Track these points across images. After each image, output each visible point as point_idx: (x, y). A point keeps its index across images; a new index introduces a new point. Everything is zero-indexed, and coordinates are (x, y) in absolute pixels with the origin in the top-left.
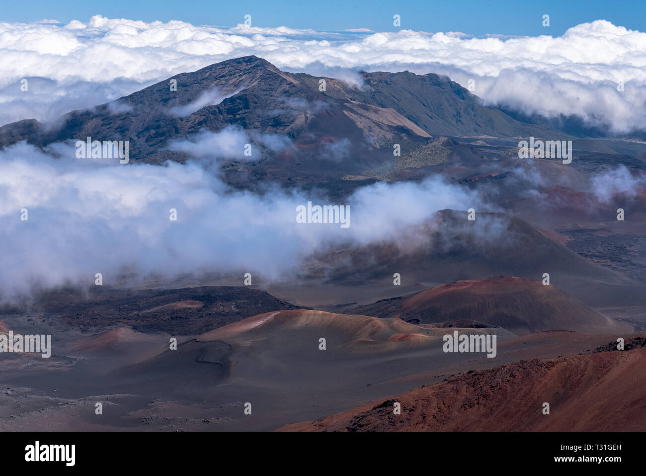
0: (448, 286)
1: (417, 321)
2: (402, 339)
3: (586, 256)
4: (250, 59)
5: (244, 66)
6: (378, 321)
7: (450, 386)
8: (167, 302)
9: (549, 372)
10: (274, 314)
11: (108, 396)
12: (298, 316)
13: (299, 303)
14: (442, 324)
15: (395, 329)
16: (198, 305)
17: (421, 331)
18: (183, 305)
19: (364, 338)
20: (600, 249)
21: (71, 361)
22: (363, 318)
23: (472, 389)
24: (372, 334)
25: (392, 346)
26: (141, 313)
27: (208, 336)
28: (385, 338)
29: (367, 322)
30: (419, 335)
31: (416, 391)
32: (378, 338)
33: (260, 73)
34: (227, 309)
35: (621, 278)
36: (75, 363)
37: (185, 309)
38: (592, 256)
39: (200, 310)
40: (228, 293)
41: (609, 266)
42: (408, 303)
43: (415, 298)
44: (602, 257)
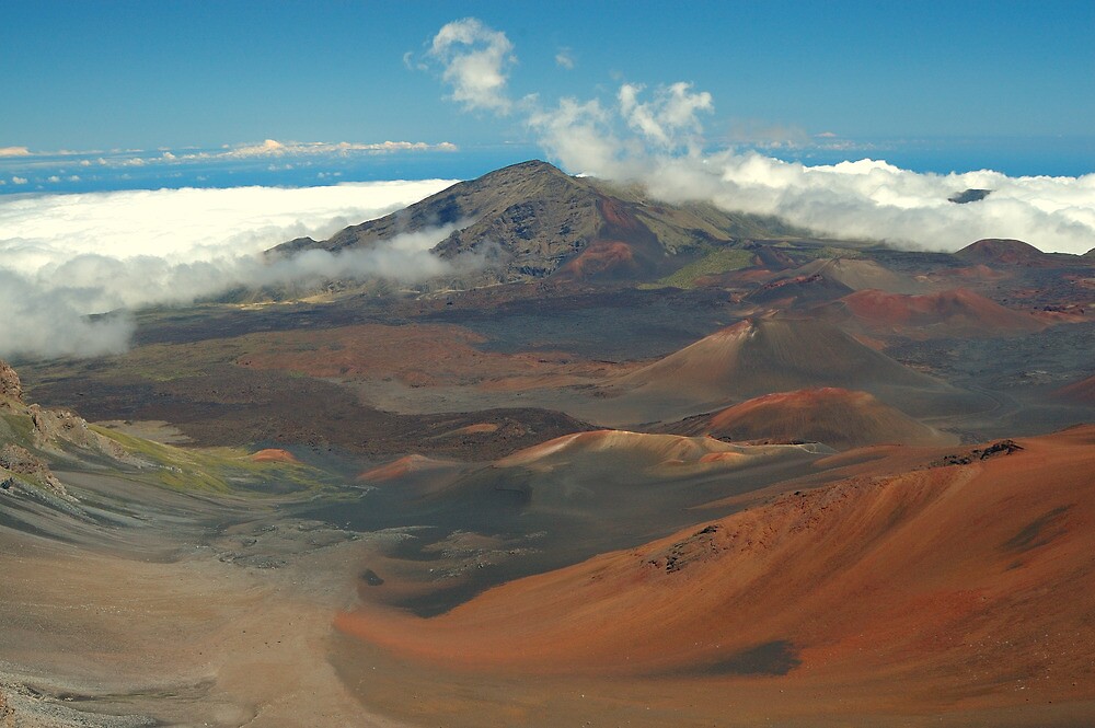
1: (727, 439)
2: (714, 460)
3: (904, 362)
4: (535, 163)
5: (528, 170)
6: (688, 441)
7: (776, 509)
8: (458, 426)
9: (884, 492)
10: (575, 437)
11: (404, 528)
12: (602, 437)
14: (756, 441)
15: (707, 450)
16: (492, 428)
17: (736, 450)
19: (674, 458)
20: (919, 355)
21: (361, 491)
22: (671, 437)
23: (800, 511)
24: (683, 454)
25: (704, 467)
26: (432, 439)
27: (507, 462)
28: (695, 460)
29: (677, 442)
30: (734, 454)
31: (739, 516)
32: (687, 458)
33: (544, 179)
34: (522, 432)
35: (943, 385)
36: (365, 493)
37: (478, 434)
38: (910, 363)
39: (494, 434)
40: (523, 415)
41: (929, 373)
42: (717, 420)
43: (725, 414)
44: (921, 363)
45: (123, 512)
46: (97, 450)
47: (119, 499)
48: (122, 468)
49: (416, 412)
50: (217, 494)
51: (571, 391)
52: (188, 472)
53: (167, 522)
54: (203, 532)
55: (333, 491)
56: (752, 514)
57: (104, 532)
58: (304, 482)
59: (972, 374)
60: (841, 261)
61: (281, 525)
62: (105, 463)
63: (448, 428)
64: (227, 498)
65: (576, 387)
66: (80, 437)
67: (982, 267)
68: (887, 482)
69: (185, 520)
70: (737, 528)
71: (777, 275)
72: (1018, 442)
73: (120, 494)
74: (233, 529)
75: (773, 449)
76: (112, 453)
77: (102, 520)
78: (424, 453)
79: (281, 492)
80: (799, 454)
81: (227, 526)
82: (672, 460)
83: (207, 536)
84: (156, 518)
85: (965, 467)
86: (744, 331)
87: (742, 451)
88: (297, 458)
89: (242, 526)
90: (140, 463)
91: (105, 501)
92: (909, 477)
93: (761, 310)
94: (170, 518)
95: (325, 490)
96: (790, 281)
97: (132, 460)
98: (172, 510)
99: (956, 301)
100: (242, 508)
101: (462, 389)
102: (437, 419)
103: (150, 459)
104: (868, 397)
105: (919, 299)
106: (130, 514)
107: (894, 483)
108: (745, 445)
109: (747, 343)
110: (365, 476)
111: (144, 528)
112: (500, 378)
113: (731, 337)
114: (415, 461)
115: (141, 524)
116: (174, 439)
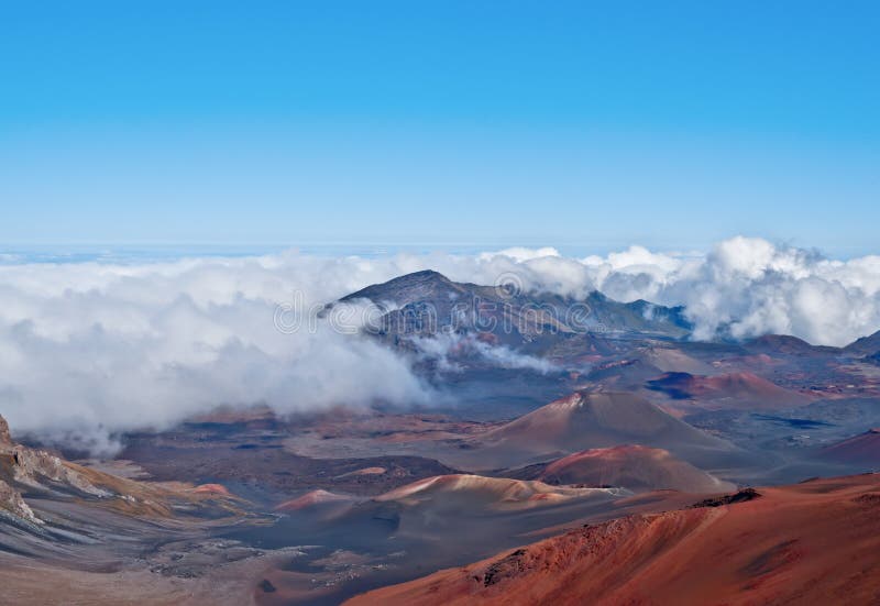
0: (582, 454)
1: (557, 483)
2: (540, 498)
3: (698, 427)
4: (427, 273)
5: (422, 278)
6: (522, 484)
7: (570, 537)
8: (355, 469)
9: (651, 526)
10: (437, 479)
11: (299, 547)
12: (457, 479)
13: (462, 469)
14: (575, 485)
15: (535, 491)
16: (381, 470)
17: (557, 492)
18: (369, 471)
19: (510, 497)
20: (711, 421)
21: (275, 518)
22: (508, 481)
23: (586, 540)
24: (517, 494)
25: (532, 504)
26: (335, 478)
27: (384, 497)
28: (526, 498)
29: (513, 484)
30: (555, 495)
31: (542, 543)
32: (521, 497)
33: (435, 284)
34: (404, 475)
35: (727, 445)
36: (277, 520)
37: (368, 476)
38: (704, 428)
39: (381, 476)
40: (406, 461)
41: (718, 435)
42: (550, 468)
43: (557, 463)
44: (713, 428)
45: (79, 532)
46: (66, 482)
47: (78, 521)
48: (85, 497)
49: (326, 457)
50: (161, 518)
51: (444, 444)
52: (139, 500)
53: (115, 540)
54: (143, 548)
55: (253, 517)
56: (551, 542)
57: (62, 548)
58: (231, 509)
59: (751, 437)
60: (655, 350)
61: (205, 544)
62: (71, 493)
63: (348, 470)
64: (167, 522)
65: (448, 441)
66: (54, 472)
67: (763, 356)
68: (654, 519)
69: (130, 539)
70: (539, 552)
71: (605, 359)
72: (758, 490)
73: (79, 517)
74: (168, 546)
75: (587, 491)
76: (79, 486)
77: (60, 538)
78: (328, 489)
79: (212, 518)
80: (603, 496)
81: (162, 544)
82: (509, 498)
83: (145, 551)
84: (106, 537)
85: (714, 509)
86: (575, 402)
87: (562, 492)
88: (229, 490)
89: (175, 544)
90: (101, 493)
91: (67, 523)
92: (670, 515)
93: (593, 385)
94: (119, 537)
95: (247, 517)
96: (615, 364)
97: (95, 491)
98: (120, 531)
99: (741, 381)
100: (177, 530)
101: (364, 441)
102: (342, 462)
103: (110, 490)
104: (665, 453)
105: (712, 380)
106: (85, 533)
107: (659, 520)
108: (566, 488)
109: (577, 410)
110: (281, 506)
111: (94, 545)
112: (392, 433)
113: (565, 405)
114: (320, 495)
115: (92, 541)
116: (136, 475)
